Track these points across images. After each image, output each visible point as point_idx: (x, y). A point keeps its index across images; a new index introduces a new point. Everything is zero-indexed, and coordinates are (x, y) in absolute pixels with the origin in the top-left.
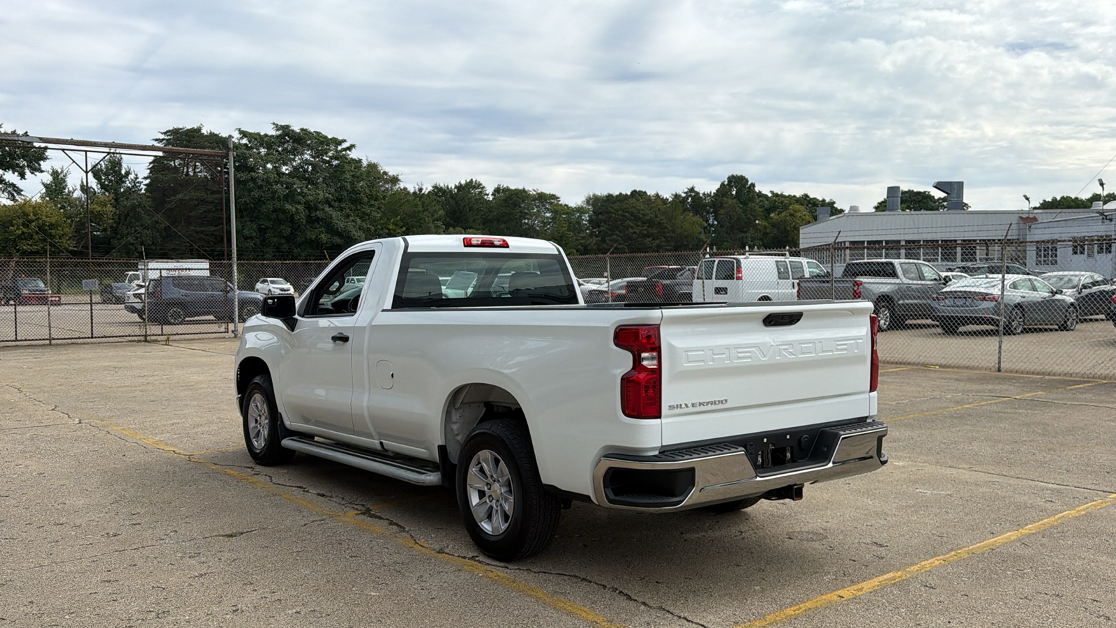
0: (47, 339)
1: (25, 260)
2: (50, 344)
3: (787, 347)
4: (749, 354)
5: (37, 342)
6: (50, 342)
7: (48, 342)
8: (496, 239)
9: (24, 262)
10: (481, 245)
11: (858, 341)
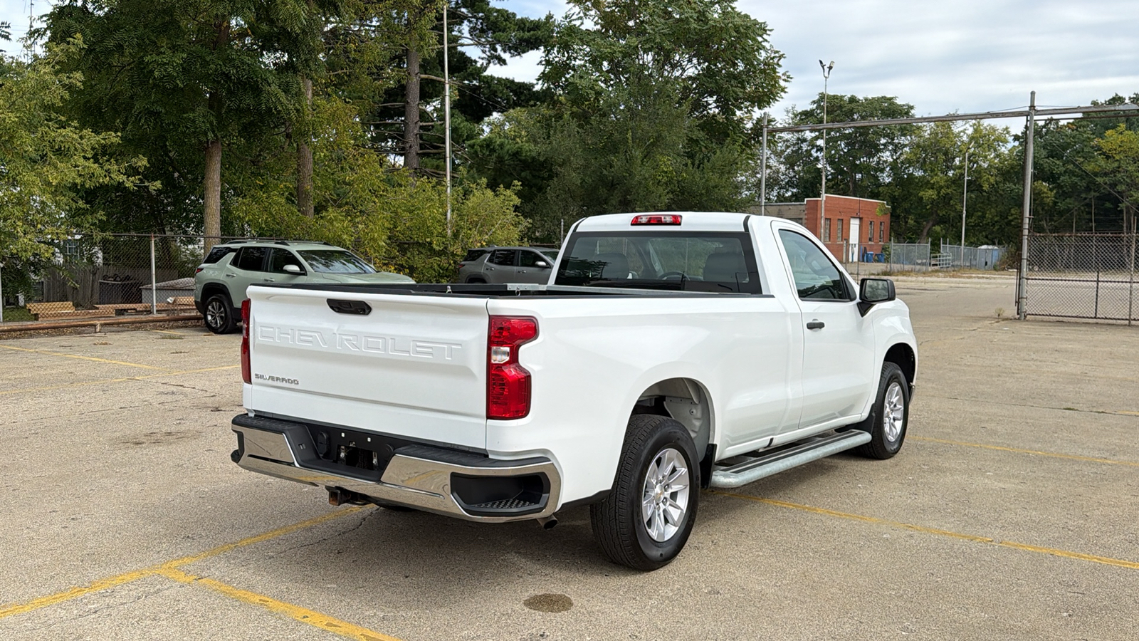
0: (1127, 319)
1: (1110, 234)
2: (1130, 325)
3: (351, 338)
5: (1119, 321)
6: (1130, 322)
7: (1127, 322)
8: (667, 215)
9: (1108, 237)
10: (649, 223)
11: (453, 347)
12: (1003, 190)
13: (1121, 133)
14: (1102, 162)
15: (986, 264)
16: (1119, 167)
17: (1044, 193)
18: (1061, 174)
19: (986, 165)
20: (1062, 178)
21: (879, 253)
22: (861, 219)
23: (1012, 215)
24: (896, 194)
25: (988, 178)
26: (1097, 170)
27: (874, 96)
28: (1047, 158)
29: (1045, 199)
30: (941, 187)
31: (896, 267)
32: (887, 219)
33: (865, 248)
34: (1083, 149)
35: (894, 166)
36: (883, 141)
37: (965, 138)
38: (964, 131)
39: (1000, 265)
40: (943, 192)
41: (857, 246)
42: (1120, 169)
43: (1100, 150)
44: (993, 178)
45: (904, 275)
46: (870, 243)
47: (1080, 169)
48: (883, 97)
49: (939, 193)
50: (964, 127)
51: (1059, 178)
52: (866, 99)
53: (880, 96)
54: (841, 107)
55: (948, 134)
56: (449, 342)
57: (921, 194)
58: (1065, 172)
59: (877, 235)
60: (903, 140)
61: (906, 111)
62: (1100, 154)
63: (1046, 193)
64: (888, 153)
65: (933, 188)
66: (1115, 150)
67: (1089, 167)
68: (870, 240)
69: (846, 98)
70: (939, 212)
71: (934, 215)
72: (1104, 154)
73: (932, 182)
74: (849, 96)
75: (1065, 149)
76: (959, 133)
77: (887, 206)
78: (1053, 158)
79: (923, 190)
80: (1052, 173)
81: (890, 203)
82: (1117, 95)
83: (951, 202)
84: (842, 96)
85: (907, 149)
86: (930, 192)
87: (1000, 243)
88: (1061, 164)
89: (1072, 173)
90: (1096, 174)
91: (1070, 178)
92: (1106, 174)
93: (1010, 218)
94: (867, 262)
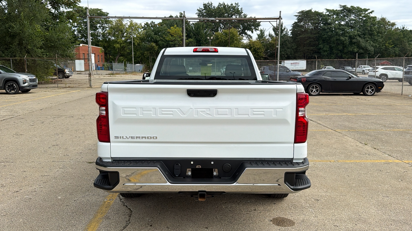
3: (205, 110)
4: (172, 112)
8: (211, 48)
10: (202, 51)
11: (277, 110)
12: (142, 45)
13: (175, 28)
14: (170, 37)
15: (139, 70)
16: (175, 39)
17: (154, 47)
18: (159, 40)
19: (136, 36)
20: (159, 42)
21: (102, 67)
22: (95, 54)
23: (145, 54)
24: (105, 45)
25: (137, 41)
26: (170, 40)
27: (94, 8)
28: (154, 35)
29: (155, 49)
30: (121, 43)
31: (115, 72)
32: (103, 54)
33: (97, 65)
34: (165, 33)
35: (104, 35)
36: (98, 25)
37: (127, 26)
38: (127, 24)
39: (143, 71)
40: (122, 45)
41: (94, 64)
42: (176, 40)
43: (170, 33)
44: (138, 41)
45: (118, 75)
46: (99, 63)
47: (165, 39)
48: (97, 9)
49: (121, 45)
50: (127, 22)
51: (158, 42)
52: (91, 9)
53: (96, 8)
54: (82, 11)
55: (122, 24)
56: (275, 108)
57: (115, 45)
58: (160, 40)
59: (100, 60)
60: (106, 25)
61: (106, 14)
62: (170, 34)
63: (155, 47)
64: (101, 30)
65: (118, 44)
66: (174, 33)
67: (167, 39)
68: (98, 62)
69: (84, 8)
70: (121, 52)
71: (119, 53)
72: (171, 34)
73: (118, 41)
74: (85, 7)
75: (159, 32)
76: (125, 24)
77: (103, 50)
78: (156, 35)
79: (115, 44)
80: (156, 40)
81: (103, 48)
82: (171, 15)
83: (125, 49)
84: (82, 7)
85: (107, 29)
86: (118, 45)
87: (142, 63)
88: (159, 37)
89: (162, 40)
90: (169, 41)
91: (162, 42)
92: (172, 41)
93: (145, 55)
94: (98, 70)
